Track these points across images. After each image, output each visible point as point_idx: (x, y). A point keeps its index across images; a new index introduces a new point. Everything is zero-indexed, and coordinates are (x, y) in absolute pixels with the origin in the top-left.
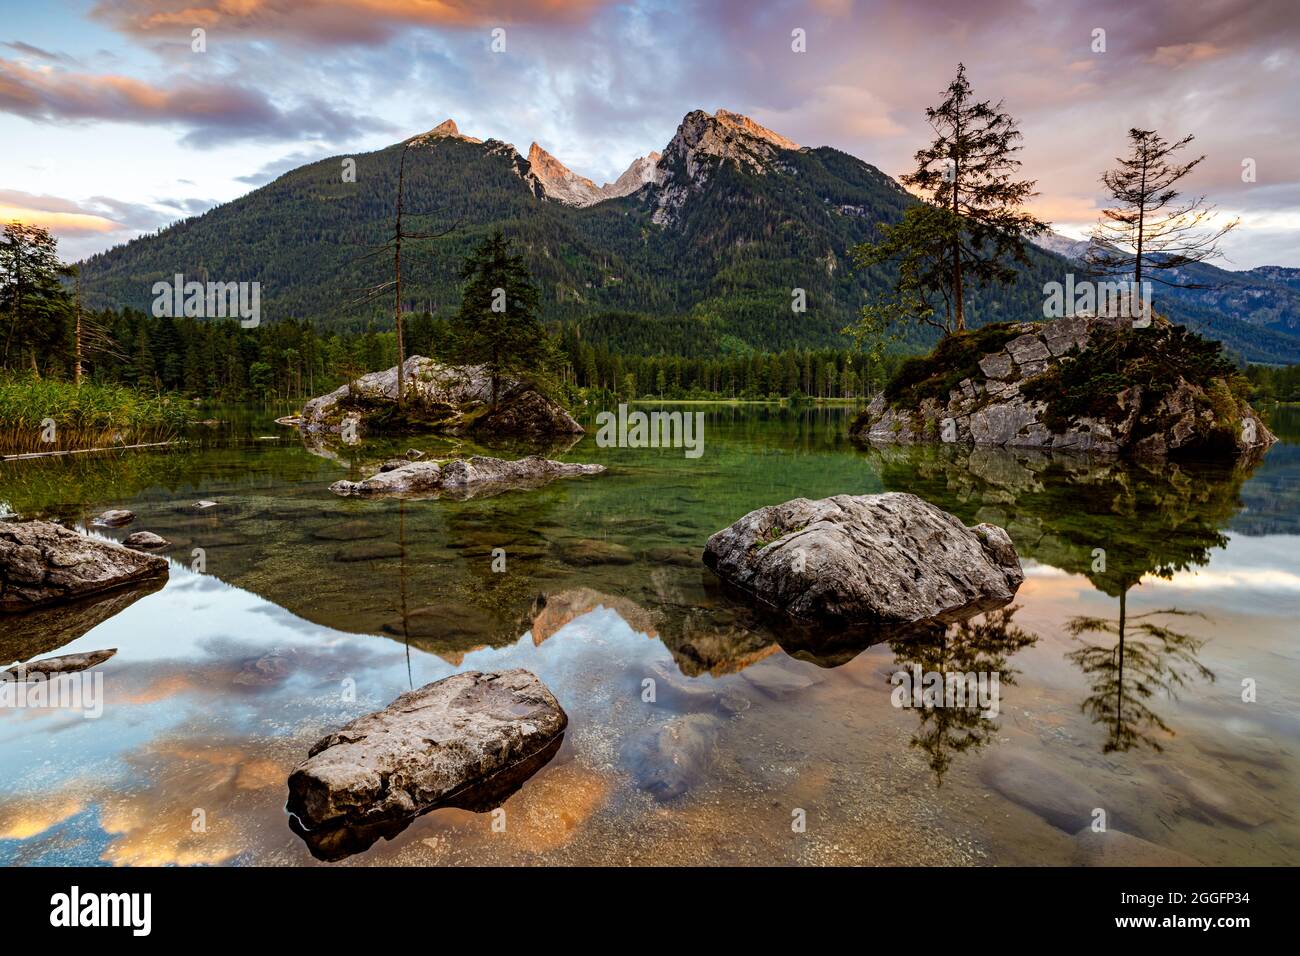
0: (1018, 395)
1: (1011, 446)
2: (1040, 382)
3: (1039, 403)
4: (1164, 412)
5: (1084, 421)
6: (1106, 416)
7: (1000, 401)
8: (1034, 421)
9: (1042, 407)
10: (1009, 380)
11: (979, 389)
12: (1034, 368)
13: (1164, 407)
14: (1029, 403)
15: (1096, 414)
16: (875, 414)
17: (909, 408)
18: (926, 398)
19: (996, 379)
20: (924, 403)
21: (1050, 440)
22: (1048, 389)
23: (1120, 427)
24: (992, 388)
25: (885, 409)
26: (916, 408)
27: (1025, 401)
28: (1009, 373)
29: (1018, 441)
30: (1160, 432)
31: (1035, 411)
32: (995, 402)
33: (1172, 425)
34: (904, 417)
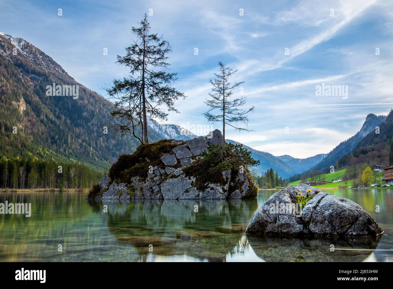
0: (182, 174)
1: (182, 199)
2: (191, 168)
3: (192, 177)
4: (238, 180)
5: (212, 185)
6: (220, 183)
7: (174, 177)
8: (191, 186)
9: (193, 179)
10: (176, 167)
11: (163, 171)
12: (186, 161)
13: (238, 178)
14: (187, 178)
15: (215, 182)
16: (104, 186)
17: (125, 182)
18: (134, 176)
19: (170, 166)
20: (133, 179)
21: (199, 195)
22: (195, 171)
23: (225, 187)
24: (169, 171)
25: (110, 183)
26: (130, 182)
27: (186, 177)
28: (176, 163)
29: (185, 197)
30: (238, 189)
31: (190, 181)
32: (171, 177)
33: (242, 186)
34: (122, 187)
